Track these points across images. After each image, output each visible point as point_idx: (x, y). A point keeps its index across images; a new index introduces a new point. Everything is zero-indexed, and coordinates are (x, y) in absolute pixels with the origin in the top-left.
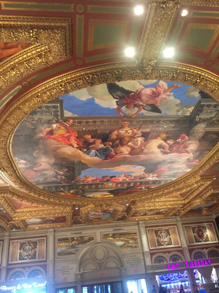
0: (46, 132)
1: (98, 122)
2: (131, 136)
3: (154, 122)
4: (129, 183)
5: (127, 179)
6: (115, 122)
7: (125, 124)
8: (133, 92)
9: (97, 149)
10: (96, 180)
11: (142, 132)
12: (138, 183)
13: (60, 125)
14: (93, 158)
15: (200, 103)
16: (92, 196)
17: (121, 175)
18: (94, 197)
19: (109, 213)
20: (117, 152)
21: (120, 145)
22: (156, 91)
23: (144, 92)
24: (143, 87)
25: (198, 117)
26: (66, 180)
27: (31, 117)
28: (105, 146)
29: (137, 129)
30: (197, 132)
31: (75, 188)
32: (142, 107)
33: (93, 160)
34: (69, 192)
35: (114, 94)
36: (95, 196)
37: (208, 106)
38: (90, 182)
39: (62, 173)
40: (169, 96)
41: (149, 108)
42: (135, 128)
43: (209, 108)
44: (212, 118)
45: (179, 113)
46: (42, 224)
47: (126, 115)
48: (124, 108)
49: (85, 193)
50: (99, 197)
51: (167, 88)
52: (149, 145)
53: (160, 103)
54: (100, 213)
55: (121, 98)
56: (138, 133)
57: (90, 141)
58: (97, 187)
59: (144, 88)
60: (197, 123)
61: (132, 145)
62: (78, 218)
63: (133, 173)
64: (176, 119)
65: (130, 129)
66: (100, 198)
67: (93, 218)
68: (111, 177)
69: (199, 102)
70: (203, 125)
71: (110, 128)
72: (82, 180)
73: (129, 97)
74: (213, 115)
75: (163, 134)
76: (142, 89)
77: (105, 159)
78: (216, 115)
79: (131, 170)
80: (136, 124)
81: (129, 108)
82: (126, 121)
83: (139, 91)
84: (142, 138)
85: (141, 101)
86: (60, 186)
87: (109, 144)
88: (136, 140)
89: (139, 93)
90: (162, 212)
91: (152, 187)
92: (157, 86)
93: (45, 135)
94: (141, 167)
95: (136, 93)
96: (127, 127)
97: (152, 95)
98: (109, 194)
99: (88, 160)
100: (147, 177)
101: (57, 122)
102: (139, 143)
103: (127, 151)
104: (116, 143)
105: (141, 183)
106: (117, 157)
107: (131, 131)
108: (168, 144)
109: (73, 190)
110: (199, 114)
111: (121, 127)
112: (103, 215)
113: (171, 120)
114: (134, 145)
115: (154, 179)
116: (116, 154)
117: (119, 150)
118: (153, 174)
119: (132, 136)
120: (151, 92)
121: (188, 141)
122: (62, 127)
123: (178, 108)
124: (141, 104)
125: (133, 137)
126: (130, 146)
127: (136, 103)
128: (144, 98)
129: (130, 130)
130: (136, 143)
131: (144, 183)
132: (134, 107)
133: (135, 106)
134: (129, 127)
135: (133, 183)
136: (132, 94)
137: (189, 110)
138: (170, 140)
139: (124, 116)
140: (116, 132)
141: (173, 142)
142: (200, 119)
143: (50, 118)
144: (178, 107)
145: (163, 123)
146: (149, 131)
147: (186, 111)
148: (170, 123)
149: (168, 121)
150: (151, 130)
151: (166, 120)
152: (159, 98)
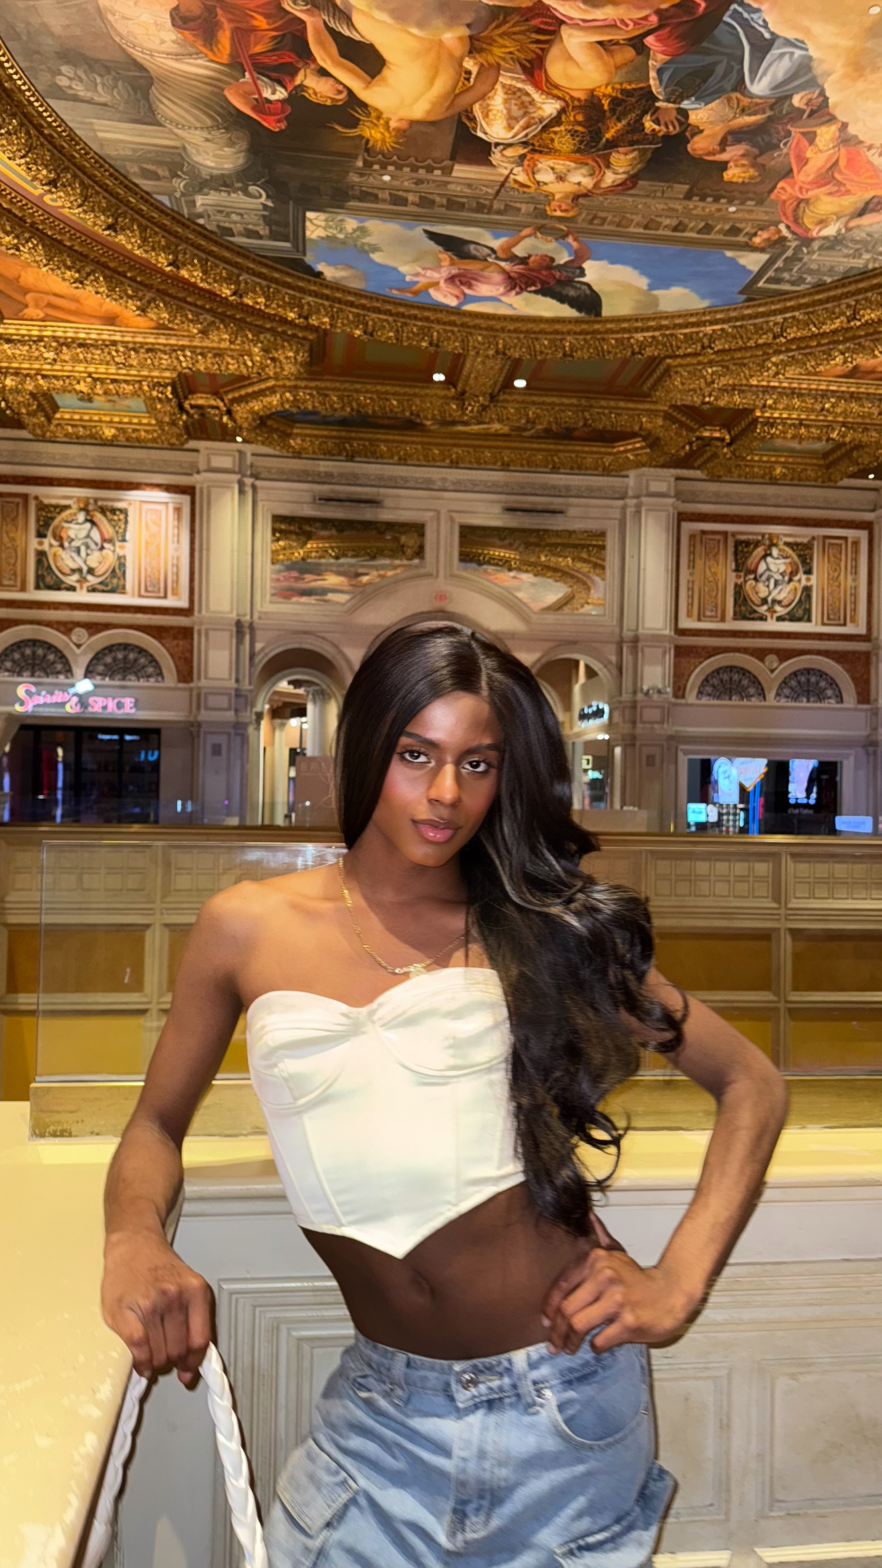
2: (541, 152)
3: (444, 201)
7: (564, 207)
8: (530, 291)
9: (735, 95)
20: (630, 53)
21: (606, 103)
22: (462, 287)
23: (498, 290)
24: (504, 299)
28: (684, 113)
29: (516, 181)
32: (502, 256)
40: (417, 275)
41: (476, 249)
42: (521, 189)
43: (245, 228)
44: (196, 190)
45: (351, 224)
48: (563, 258)
51: (431, 291)
53: (440, 260)
55: (569, 282)
56: (510, 166)
57: (741, 152)
59: (500, 298)
61: (537, 96)
64: (351, 203)
65: (545, 188)
71: (630, 199)
73: (543, 283)
74: (200, 200)
75: (384, 141)
76: (503, 293)
80: (518, 205)
81: (546, 256)
82: (560, 219)
83: (514, 291)
84: (486, 133)
85: (503, 271)
87: (657, 122)
88: (517, 128)
89: (512, 288)
92: (462, 296)
95: (522, 290)
96: (557, 197)
97: (474, 282)
102: (498, 101)
103: (569, 59)
104: (620, 125)
107: (539, 177)
110: (264, 209)
111: (581, 200)
113: (372, 202)
114: (528, 94)
117: (617, 68)
119: (536, 156)
120: (475, 287)
124: (503, 264)
126: (549, 88)
127: (521, 266)
128: (498, 277)
129: (545, 184)
130: (516, 112)
132: (527, 258)
133: (524, 261)
134: (547, 196)
136: (533, 288)
137: (320, 227)
139: (565, 236)
141: (302, 87)
142: (247, 193)
144: (369, 245)
145: (404, 194)
146: (457, 167)
147: (331, 227)
148: (370, 190)
149: (384, 201)
150: (448, 171)
151: (395, 204)
152: (445, 272)
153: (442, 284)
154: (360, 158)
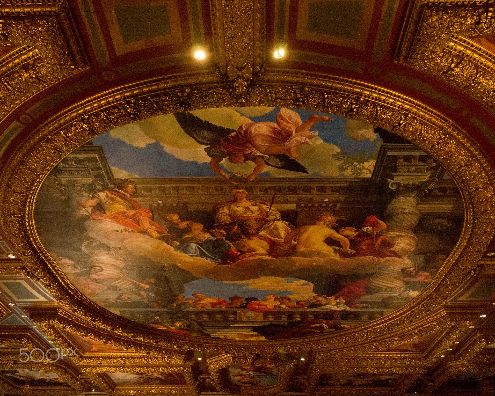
0: (91, 206)
1: (183, 189)
2: (260, 219)
3: (298, 191)
4: (290, 315)
5: (284, 306)
6: (216, 190)
7: (239, 194)
8: (233, 131)
9: (200, 242)
10: (219, 304)
11: (281, 212)
12: (311, 316)
13: (112, 194)
14: (197, 259)
15: (385, 152)
16: (222, 337)
17: (268, 297)
18: (226, 339)
19: (269, 373)
20: (242, 250)
21: (243, 236)
22: (280, 129)
23: (256, 130)
25: (393, 181)
26: (159, 302)
27: (54, 178)
28: (213, 236)
29: (266, 205)
30: (402, 213)
31: (182, 318)
32: (261, 160)
33: (197, 262)
34: (173, 326)
35: (195, 136)
36: (229, 337)
37: (408, 159)
38: (209, 308)
39: (147, 287)
40: (311, 137)
41: (277, 163)
42: (263, 201)
43: (410, 162)
44: (425, 184)
45: (348, 173)
46: (142, 384)
47: (235, 175)
49: (205, 329)
50: (237, 339)
51: (300, 122)
52: (304, 237)
53: (297, 152)
54: (251, 373)
55: (213, 143)
56: (271, 211)
57: (180, 225)
58: (225, 318)
59: (252, 122)
60: (395, 194)
61: (269, 236)
62: (208, 378)
63: (289, 292)
64: (346, 185)
65: (253, 203)
66: (238, 341)
67: (239, 381)
68: (249, 300)
69: (383, 150)
70: (409, 198)
71: (210, 201)
72: (191, 301)
73: (227, 140)
74: (426, 178)
75: (326, 216)
76: (251, 125)
77: (222, 263)
78: (430, 177)
79: (285, 287)
80: (261, 193)
81: (235, 163)
82: (238, 188)
83: (244, 128)
84: (285, 223)
85: (257, 148)
86: (153, 312)
87: (221, 233)
88: (273, 226)
89: (246, 132)
90: (387, 380)
91: (343, 326)
92: (279, 119)
93: (90, 212)
94: (303, 282)
95: (239, 132)
96: (245, 199)
97: (273, 135)
98: (256, 333)
99: (189, 262)
100: (325, 305)
101: (105, 188)
102: (283, 233)
103: (262, 247)
104: (234, 230)
105: (316, 316)
106: (245, 259)
108: (347, 236)
109: (180, 321)
110: (393, 176)
111: (233, 199)
112: (259, 376)
113: (334, 187)
114: (272, 236)
115: (341, 308)
116: (242, 253)
117: (245, 246)
118: (336, 299)
119: (261, 217)
120: (271, 130)
121: (389, 231)
122: (118, 199)
123: (340, 163)
124: (258, 153)
125: (264, 219)
126: (265, 239)
127: (247, 153)
128: (259, 142)
129: (253, 205)
130: (275, 231)
131: (322, 316)
132: (245, 160)
133: (247, 157)
134: (250, 199)
135: (299, 315)
136: (233, 134)
137: (366, 168)
138: (347, 228)
139: (231, 178)
140: (226, 210)
141: (355, 232)
142: (399, 185)
143: (90, 180)
144: (340, 159)
145: (318, 193)
146: (294, 208)
147: (360, 169)
148: (335, 193)
149: (329, 188)
150: (298, 206)
151: (323, 187)
152: (292, 143)
153: (294, 130)
154: (337, 208)
